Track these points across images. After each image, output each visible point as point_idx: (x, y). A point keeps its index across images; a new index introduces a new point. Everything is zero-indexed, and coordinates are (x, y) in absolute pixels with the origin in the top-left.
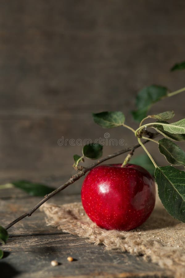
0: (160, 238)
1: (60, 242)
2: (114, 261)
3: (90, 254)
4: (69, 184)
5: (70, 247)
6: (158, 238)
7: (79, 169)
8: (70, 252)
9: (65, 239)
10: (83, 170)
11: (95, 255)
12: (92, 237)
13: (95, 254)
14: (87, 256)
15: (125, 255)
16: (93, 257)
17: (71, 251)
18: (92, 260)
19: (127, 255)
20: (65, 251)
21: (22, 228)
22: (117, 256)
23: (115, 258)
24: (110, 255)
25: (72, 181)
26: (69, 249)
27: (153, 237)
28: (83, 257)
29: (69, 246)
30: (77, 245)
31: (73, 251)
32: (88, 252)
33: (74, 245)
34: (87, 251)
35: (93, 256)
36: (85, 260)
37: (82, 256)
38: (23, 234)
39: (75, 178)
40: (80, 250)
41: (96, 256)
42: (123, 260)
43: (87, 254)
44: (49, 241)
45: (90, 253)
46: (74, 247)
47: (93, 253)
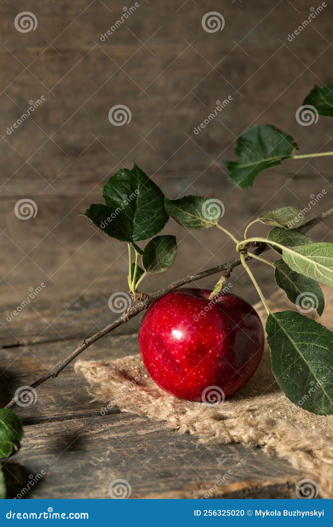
0: (283, 412)
1: (122, 428)
2: (218, 459)
3: (177, 450)
4: (121, 323)
5: (141, 437)
6: (279, 413)
7: (139, 299)
8: (142, 447)
9: (129, 422)
10: (146, 301)
11: (185, 451)
12: (173, 419)
13: (185, 449)
14: (172, 453)
15: (232, 448)
16: (182, 455)
17: (145, 445)
18: (182, 461)
19: (237, 448)
20: (134, 447)
21: (53, 404)
22: (221, 451)
23: (218, 455)
24: (208, 448)
25: (126, 319)
26: (141, 440)
27: (271, 411)
28: (165, 456)
29: (138, 435)
30: (151, 433)
31: (147, 444)
32: (173, 446)
33: (147, 434)
34: (170, 443)
35: (183, 453)
36: (171, 461)
37: (163, 454)
38: (57, 415)
39: (131, 313)
40: (158, 443)
41: (187, 452)
42: (232, 457)
43: (171, 450)
44: (104, 428)
45: (175, 447)
46: (147, 437)
47: (180, 446)
